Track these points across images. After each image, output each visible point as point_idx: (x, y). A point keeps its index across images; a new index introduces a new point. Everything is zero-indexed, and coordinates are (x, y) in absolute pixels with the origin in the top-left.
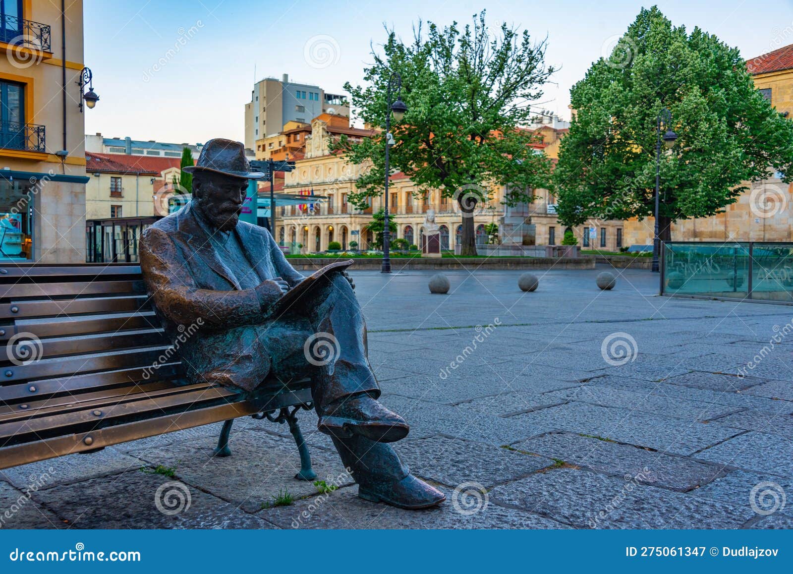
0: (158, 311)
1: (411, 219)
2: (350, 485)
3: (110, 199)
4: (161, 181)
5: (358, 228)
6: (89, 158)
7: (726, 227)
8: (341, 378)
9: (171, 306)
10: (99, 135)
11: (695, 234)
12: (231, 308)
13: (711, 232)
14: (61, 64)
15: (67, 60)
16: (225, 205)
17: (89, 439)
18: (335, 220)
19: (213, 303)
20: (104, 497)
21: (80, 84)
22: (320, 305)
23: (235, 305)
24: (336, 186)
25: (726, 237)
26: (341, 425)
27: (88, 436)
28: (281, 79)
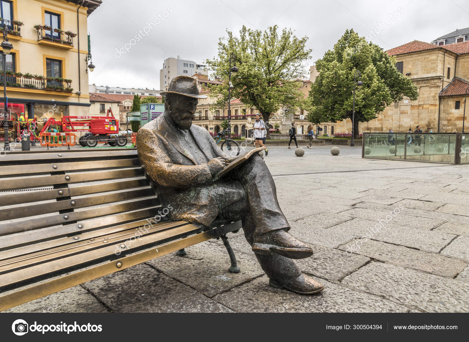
0: (147, 176)
1: (237, 122)
2: (261, 276)
3: (99, 114)
4: (122, 105)
5: (213, 127)
6: (91, 95)
7: (382, 125)
8: (266, 219)
9: (158, 175)
10: (94, 85)
11: (368, 129)
12: (194, 176)
13: (375, 128)
14: (78, 51)
15: (80, 49)
16: (185, 115)
17: (119, 264)
18: (202, 123)
19: (183, 173)
20: (122, 285)
21: (86, 60)
22: (248, 174)
23: (196, 174)
24: (202, 107)
25: (382, 130)
26: (268, 249)
27: (118, 262)
28: (176, 58)
